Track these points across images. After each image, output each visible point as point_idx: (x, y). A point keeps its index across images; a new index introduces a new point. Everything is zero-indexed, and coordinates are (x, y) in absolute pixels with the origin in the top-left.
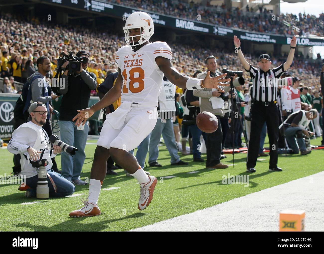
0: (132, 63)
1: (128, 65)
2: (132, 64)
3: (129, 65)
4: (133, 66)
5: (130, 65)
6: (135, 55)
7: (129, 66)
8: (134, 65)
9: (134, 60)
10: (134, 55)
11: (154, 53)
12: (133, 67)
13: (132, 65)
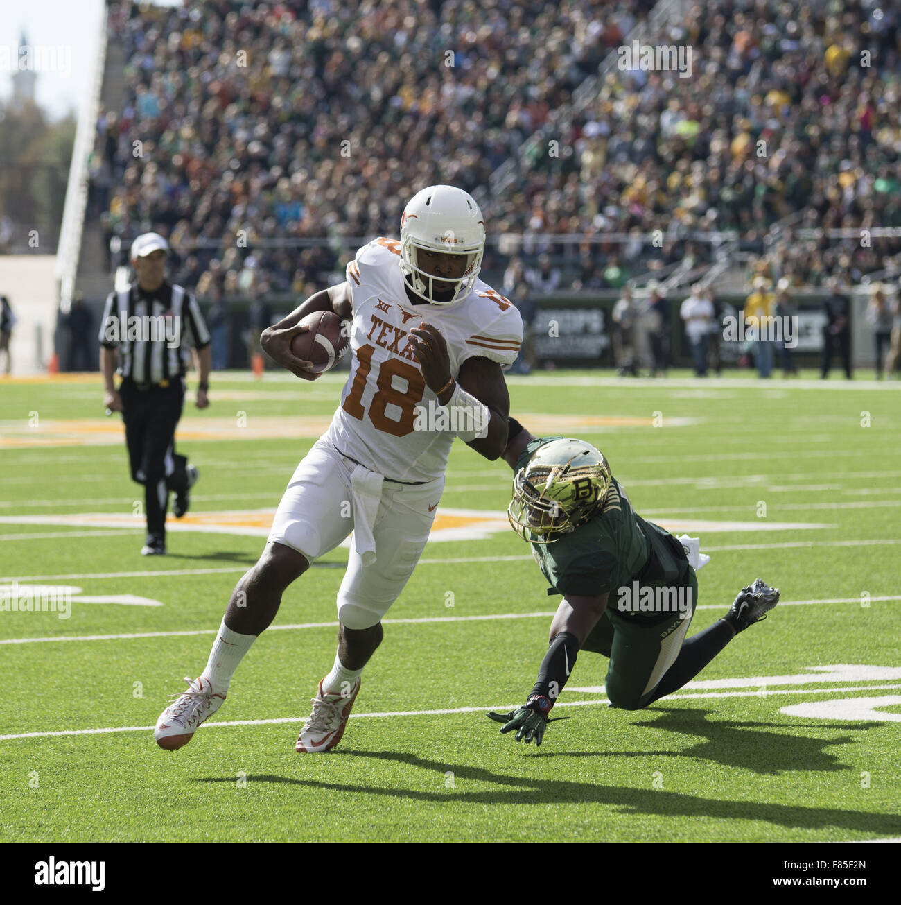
0: (397, 339)
1: (382, 341)
2: (395, 343)
3: (386, 342)
4: (396, 351)
5: (389, 344)
6: (412, 317)
7: (383, 345)
8: (401, 349)
9: (404, 334)
10: (407, 316)
11: (468, 342)
12: (395, 356)
13: (393, 348)
